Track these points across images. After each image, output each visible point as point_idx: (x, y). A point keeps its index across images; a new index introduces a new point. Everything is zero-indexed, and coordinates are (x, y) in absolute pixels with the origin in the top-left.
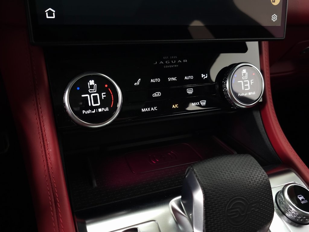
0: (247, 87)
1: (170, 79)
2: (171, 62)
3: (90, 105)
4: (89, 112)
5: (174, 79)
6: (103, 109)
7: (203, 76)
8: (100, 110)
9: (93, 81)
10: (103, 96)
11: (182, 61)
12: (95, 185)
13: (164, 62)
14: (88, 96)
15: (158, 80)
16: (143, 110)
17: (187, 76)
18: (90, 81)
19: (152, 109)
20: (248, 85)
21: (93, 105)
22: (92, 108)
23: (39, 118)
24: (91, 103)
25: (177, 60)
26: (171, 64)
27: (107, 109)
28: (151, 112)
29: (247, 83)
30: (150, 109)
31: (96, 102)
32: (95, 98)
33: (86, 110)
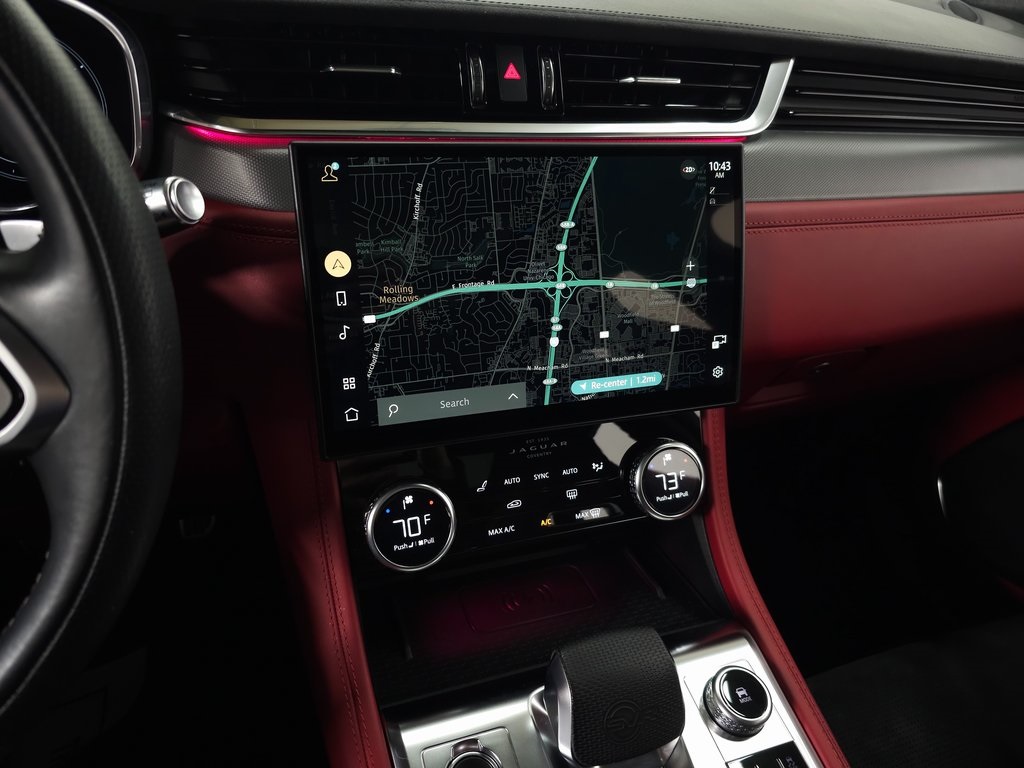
0: (673, 485)
1: (537, 477)
2: (538, 448)
3: (405, 535)
4: (404, 546)
5: (544, 476)
6: (426, 541)
7: (594, 466)
8: (421, 543)
9: (411, 497)
10: (426, 520)
11: (558, 444)
12: (411, 656)
13: (527, 449)
14: (403, 521)
15: (517, 480)
16: (491, 533)
17: (567, 468)
18: (406, 498)
19: (506, 529)
20: (675, 481)
21: (410, 535)
22: (409, 540)
23: (326, 555)
24: (408, 532)
25: (549, 444)
26: (539, 451)
27: (432, 541)
28: (505, 535)
29: (672, 478)
30: (503, 530)
31: (414, 530)
32: (414, 523)
33: (399, 545)
